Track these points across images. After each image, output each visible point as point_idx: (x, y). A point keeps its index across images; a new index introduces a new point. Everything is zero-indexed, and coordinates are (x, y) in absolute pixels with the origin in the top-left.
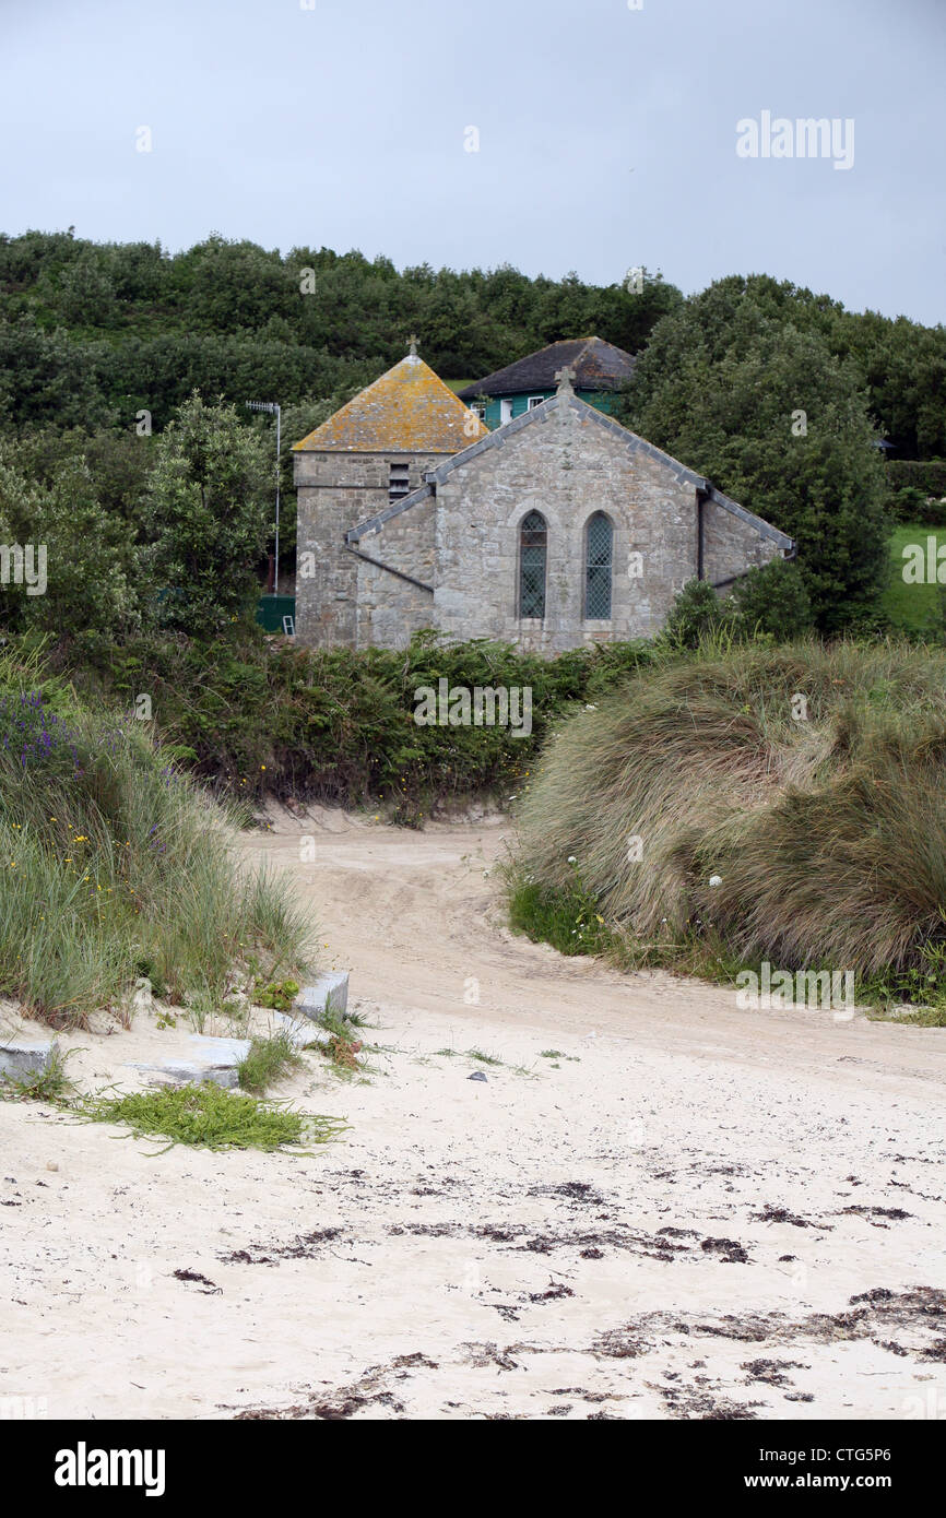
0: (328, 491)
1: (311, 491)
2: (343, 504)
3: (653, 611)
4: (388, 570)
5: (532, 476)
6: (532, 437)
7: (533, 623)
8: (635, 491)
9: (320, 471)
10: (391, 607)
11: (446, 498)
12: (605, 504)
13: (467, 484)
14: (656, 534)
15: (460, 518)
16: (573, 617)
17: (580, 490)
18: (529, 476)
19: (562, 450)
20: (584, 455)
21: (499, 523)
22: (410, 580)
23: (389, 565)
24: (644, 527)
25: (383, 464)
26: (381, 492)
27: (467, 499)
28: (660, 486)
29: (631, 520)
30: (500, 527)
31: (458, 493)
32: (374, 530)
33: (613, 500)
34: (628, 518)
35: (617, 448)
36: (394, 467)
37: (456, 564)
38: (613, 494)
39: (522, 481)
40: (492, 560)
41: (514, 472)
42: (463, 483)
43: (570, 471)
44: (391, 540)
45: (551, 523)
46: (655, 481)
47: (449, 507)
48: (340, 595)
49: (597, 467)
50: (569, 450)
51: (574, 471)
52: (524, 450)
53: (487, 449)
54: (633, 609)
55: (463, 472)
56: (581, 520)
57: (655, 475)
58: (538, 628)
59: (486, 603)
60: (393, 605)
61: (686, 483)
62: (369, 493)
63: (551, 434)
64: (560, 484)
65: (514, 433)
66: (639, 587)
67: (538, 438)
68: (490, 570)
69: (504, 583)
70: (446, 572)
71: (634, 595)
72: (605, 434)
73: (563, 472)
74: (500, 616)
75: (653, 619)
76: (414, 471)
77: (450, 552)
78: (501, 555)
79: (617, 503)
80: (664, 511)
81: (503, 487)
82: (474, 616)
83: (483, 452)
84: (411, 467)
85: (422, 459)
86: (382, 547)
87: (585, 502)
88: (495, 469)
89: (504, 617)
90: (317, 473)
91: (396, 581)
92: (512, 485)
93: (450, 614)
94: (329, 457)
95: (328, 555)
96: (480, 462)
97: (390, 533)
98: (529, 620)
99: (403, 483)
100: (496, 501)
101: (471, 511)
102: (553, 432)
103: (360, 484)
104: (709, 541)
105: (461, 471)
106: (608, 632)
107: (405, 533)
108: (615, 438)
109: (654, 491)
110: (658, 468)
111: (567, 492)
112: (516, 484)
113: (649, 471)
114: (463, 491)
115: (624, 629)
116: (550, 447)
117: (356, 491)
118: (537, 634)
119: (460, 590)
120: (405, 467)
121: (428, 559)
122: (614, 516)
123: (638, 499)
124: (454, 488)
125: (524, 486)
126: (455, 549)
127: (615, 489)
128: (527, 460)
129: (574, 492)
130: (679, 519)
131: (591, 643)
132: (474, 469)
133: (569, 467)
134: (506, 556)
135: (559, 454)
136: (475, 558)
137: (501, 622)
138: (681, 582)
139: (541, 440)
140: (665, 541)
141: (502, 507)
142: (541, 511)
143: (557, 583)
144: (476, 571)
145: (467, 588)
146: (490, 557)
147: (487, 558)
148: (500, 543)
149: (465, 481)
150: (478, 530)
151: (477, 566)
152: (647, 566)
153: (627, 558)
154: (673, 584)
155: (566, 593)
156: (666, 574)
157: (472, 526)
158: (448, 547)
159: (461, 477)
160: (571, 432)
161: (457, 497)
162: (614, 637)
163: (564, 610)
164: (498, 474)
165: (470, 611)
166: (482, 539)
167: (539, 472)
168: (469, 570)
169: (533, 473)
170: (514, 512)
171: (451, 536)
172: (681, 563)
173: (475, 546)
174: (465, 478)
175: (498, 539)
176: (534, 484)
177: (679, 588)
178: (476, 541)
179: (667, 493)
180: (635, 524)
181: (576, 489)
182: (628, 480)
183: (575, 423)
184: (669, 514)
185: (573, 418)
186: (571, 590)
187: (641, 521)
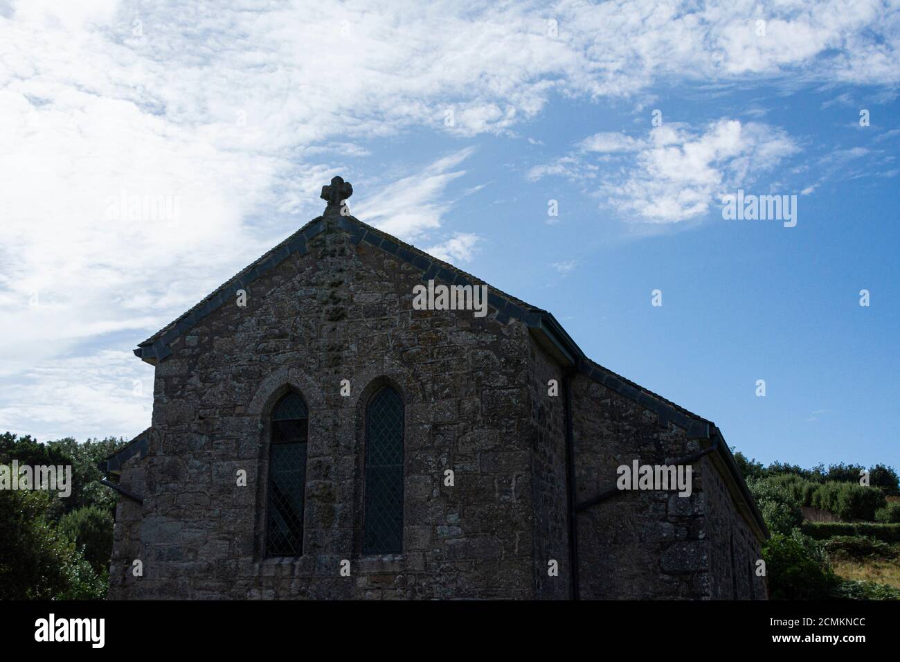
3: (467, 535)
5: (286, 335)
6: (289, 279)
7: (279, 565)
12: (391, 366)
13: (198, 355)
14: (467, 406)
15: (182, 407)
17: (354, 348)
18: (283, 335)
19: (329, 292)
20: (359, 297)
21: (238, 410)
24: (448, 396)
27: (195, 379)
28: (471, 331)
29: (429, 386)
30: (238, 415)
33: (401, 359)
34: (423, 384)
35: (407, 281)
37: (175, 477)
38: (401, 350)
39: (273, 343)
41: (261, 333)
42: (192, 357)
43: (341, 323)
45: (313, 404)
47: (170, 391)
49: (379, 313)
50: (341, 293)
51: (344, 322)
52: (277, 300)
54: (435, 532)
55: (192, 339)
56: (353, 395)
58: (286, 573)
59: (213, 535)
61: (512, 321)
63: (313, 272)
64: (324, 342)
67: (295, 278)
68: (221, 481)
69: (240, 501)
71: (435, 507)
73: (330, 325)
74: (229, 557)
75: (467, 548)
77: (168, 459)
78: (238, 458)
79: (408, 362)
80: (480, 368)
81: (246, 355)
82: (195, 558)
83: (220, 308)
87: (360, 367)
88: (235, 331)
89: (237, 557)
92: (257, 352)
93: (160, 557)
98: (277, 560)
100: (236, 377)
101: (200, 396)
102: (316, 269)
104: (582, 434)
105: (188, 338)
106: (395, 574)
111: (335, 353)
112: (263, 350)
114: (191, 367)
115: (419, 568)
116: (313, 290)
119: (178, 517)
122: (402, 383)
123: (438, 353)
124: (179, 364)
125: (275, 351)
126: (175, 454)
127: (405, 342)
128: (280, 315)
129: (346, 353)
130: (502, 379)
131: (369, 593)
132: (206, 334)
133: (337, 316)
134: (245, 459)
135: (325, 299)
136: (203, 466)
137: (233, 566)
138: (510, 482)
139: (299, 282)
140: (482, 415)
141: (243, 385)
142: (296, 385)
143: (317, 496)
144: (201, 485)
145: (188, 513)
146: (222, 463)
147: (218, 463)
148: (237, 440)
149: (193, 351)
150: (207, 424)
151: (205, 477)
152: (454, 458)
153: (424, 449)
154: (496, 486)
155: (332, 511)
156: (485, 470)
157: (201, 418)
158: (165, 452)
159: (189, 347)
160: (342, 266)
161: (181, 376)
162: (404, 582)
163: (327, 540)
164: (240, 337)
165: (190, 550)
166: (212, 436)
167: (296, 328)
168: (192, 486)
169: (288, 330)
170: (259, 391)
171: (170, 436)
172: (511, 450)
173: (202, 448)
174: (194, 348)
175: (235, 434)
176: (288, 347)
177: (507, 492)
178: (204, 439)
179: (483, 339)
180: (434, 393)
181: (348, 348)
182: (423, 326)
183: (348, 252)
184: (487, 373)
185: (344, 245)
186: (338, 506)
187: (444, 388)
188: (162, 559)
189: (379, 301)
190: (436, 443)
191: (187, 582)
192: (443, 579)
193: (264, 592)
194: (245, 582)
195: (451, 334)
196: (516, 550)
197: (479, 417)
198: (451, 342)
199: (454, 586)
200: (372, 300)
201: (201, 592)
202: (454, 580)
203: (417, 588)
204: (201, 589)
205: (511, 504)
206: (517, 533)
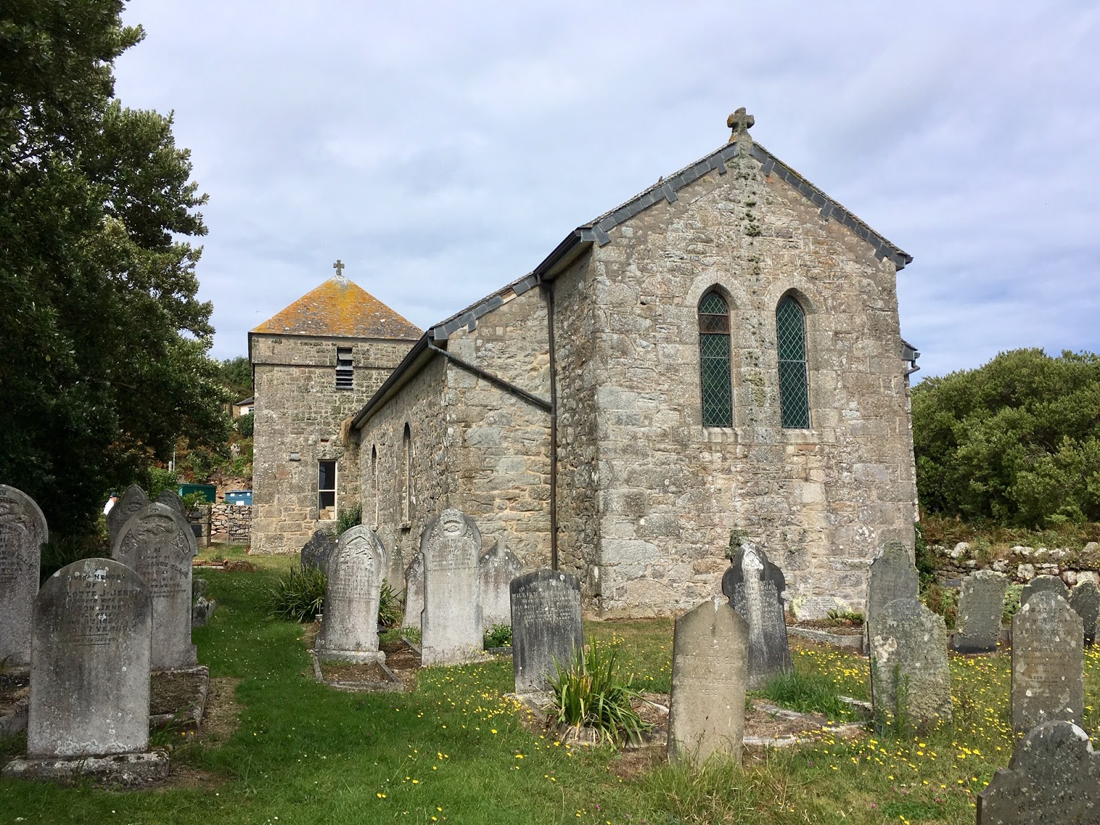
0: (283, 369)
1: (268, 368)
2: (297, 379)
3: (864, 417)
4: (486, 377)
5: (711, 241)
6: (710, 192)
7: (722, 434)
8: (831, 266)
9: (275, 352)
10: (490, 424)
11: (607, 263)
12: (798, 281)
13: (633, 247)
14: (858, 321)
15: (624, 291)
16: (772, 425)
17: (770, 262)
18: (709, 241)
19: (745, 210)
20: (770, 218)
21: (676, 301)
22: (514, 391)
23: (488, 371)
24: (844, 311)
25: (331, 347)
26: (330, 370)
27: (633, 267)
28: (856, 262)
29: (830, 301)
30: (677, 305)
31: (623, 258)
32: (466, 328)
33: (806, 276)
34: (825, 299)
35: (807, 213)
36: (340, 350)
37: (624, 353)
38: (806, 269)
39: (700, 246)
40: (670, 349)
41: (690, 234)
42: (629, 246)
43: (757, 239)
44: (489, 341)
45: (738, 303)
46: (852, 256)
47: (612, 275)
48: (293, 456)
49: (787, 235)
50: (754, 212)
51: (760, 238)
52: (701, 208)
53: (655, 204)
54: (841, 414)
55: (627, 230)
56: (772, 301)
57: (851, 248)
58: (731, 440)
59: (663, 407)
60: (495, 422)
61: (885, 259)
62: (318, 371)
63: (731, 189)
64: (744, 253)
65: (688, 185)
66: (844, 387)
67: (716, 193)
68: (667, 361)
69: (688, 379)
70: (611, 363)
71: (841, 395)
72: (792, 193)
73: (748, 239)
74: (681, 425)
75: (864, 427)
76: (356, 353)
77: (615, 336)
78: (681, 342)
79: (813, 279)
80: (864, 293)
81: (678, 253)
82: (650, 424)
83: (650, 207)
84: (354, 350)
85: (364, 344)
86: (478, 349)
87: (776, 278)
88: (666, 230)
89: (689, 425)
90: (273, 354)
91: (497, 392)
92: (690, 252)
93: (619, 421)
94: (284, 341)
95: (284, 422)
96: (648, 219)
97: (485, 331)
99: (348, 363)
100: (672, 270)
101: (640, 283)
102: (733, 188)
103: (311, 363)
105: (624, 228)
106: (815, 444)
107: (505, 332)
108: (804, 200)
109: (851, 267)
110: (855, 240)
111: (754, 263)
112: (693, 251)
113: (844, 243)
114: (629, 256)
115: (832, 440)
116: (731, 205)
117: (307, 370)
118: (730, 448)
119: (631, 387)
120: (349, 351)
121: (534, 364)
122: (809, 296)
123: (834, 276)
124: (617, 251)
125: (703, 253)
126: (622, 333)
127: (808, 263)
128: (704, 221)
129: (761, 265)
130: (880, 304)
131: (795, 458)
132: (641, 228)
133: (754, 233)
134: (687, 343)
135: (742, 215)
136: (648, 346)
137: (686, 433)
138: (891, 381)
139: (719, 196)
140: (869, 329)
141: (678, 279)
142: (725, 286)
143: (750, 381)
144: (650, 363)
145: (640, 385)
146: (667, 345)
147: (663, 345)
148: (678, 327)
149: (630, 242)
150: (650, 309)
151: (652, 356)
152: (851, 360)
153: (829, 350)
154: (881, 383)
155: (763, 395)
156: (873, 370)
157: (642, 303)
158: (613, 330)
159: (625, 237)
160: (755, 190)
161: (621, 263)
162: (822, 450)
163: (762, 416)
164: (671, 236)
165: (646, 417)
166: (655, 321)
167: (720, 237)
168: (641, 362)
169: (712, 237)
170: (693, 286)
171: (615, 316)
172: (888, 357)
173: (647, 329)
174: (630, 239)
175: (675, 321)
176: (714, 252)
177: (888, 388)
178: (648, 322)
179: (866, 270)
180: (834, 308)
181: (764, 261)
182: (821, 252)
183: (759, 178)
184: (869, 297)
185: (755, 171)
186: (768, 390)
187: (841, 304)
188: (621, 424)
189: (785, 225)
190: (838, 347)
191: (647, 444)
192: (849, 450)
193: (714, 454)
194: (698, 446)
195: (842, 262)
196: (897, 431)
197: (866, 331)
198: (843, 269)
199: (856, 455)
200: (780, 223)
201: (659, 452)
202: (857, 450)
203: (831, 455)
204: (659, 450)
205: (892, 397)
206: (897, 419)
